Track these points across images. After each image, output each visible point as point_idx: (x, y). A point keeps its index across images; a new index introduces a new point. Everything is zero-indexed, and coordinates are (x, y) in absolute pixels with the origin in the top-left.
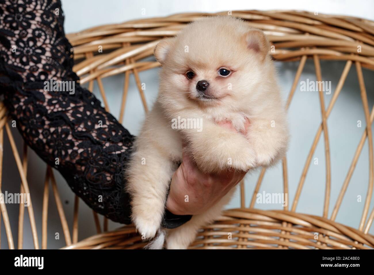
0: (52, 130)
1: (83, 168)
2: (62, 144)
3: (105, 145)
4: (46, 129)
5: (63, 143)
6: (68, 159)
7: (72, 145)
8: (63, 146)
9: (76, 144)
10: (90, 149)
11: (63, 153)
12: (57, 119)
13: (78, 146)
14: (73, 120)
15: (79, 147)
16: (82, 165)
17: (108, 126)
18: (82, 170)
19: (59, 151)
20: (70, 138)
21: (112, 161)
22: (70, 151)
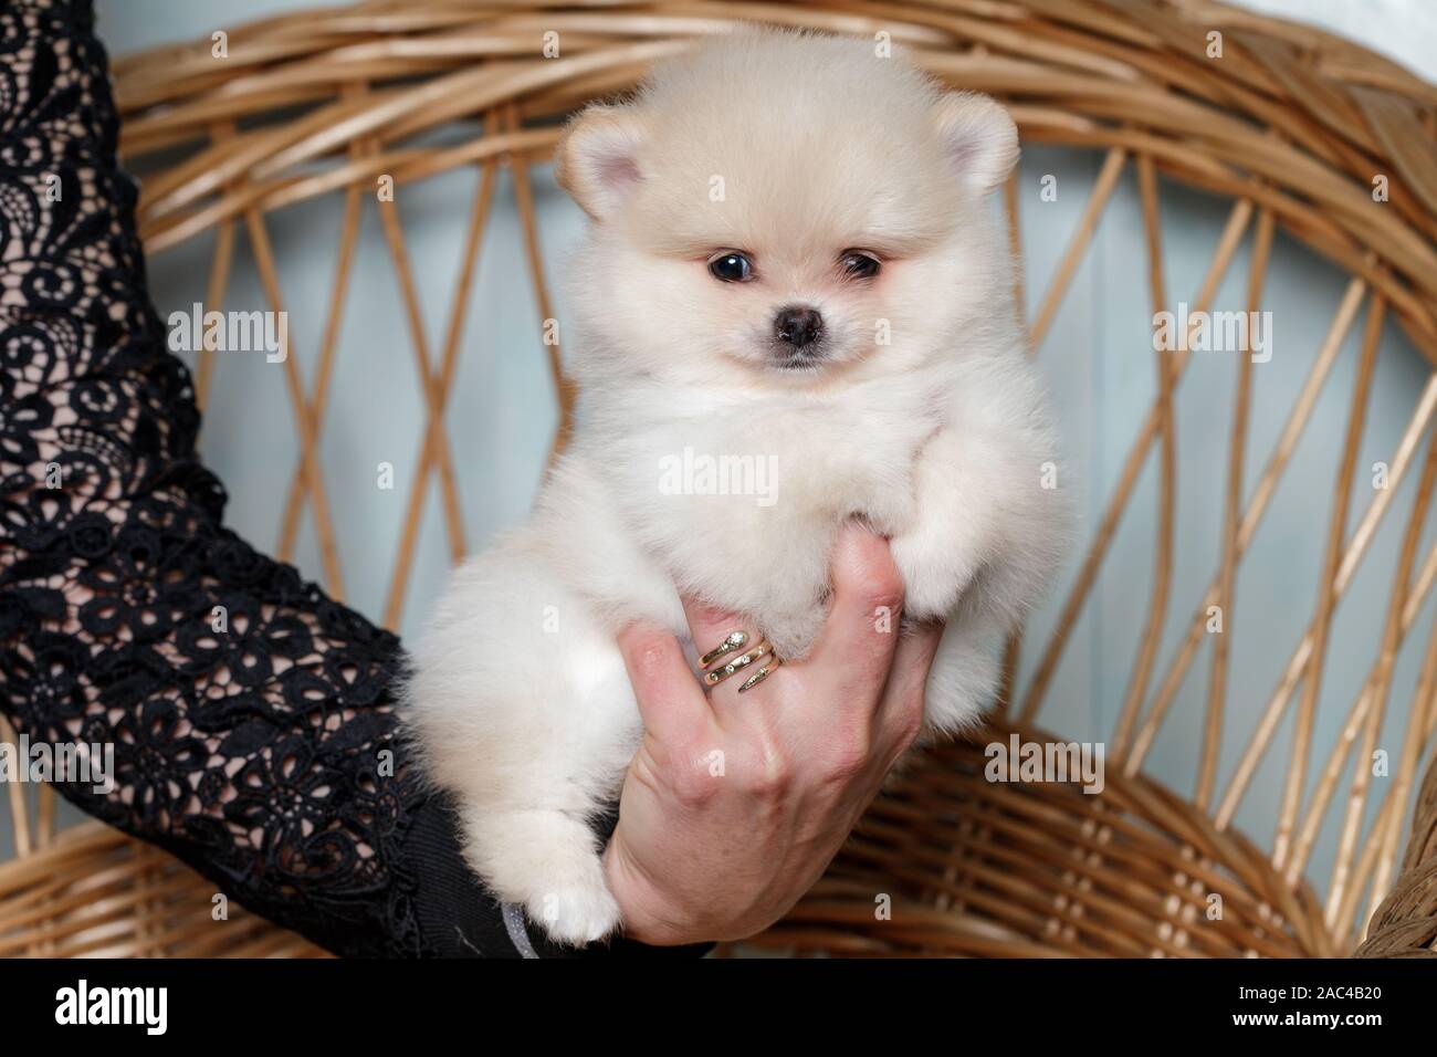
0: (115, 716)
1: (257, 836)
2: (163, 762)
3: (323, 729)
4: (96, 718)
5: (166, 757)
6: (196, 807)
7: (200, 753)
8: (168, 767)
9: (213, 746)
10: (267, 754)
11: (175, 791)
12: (122, 676)
13: (219, 752)
14: (182, 666)
15: (227, 752)
16: (249, 824)
17: (324, 655)
18: (252, 844)
19: (160, 785)
20: (185, 729)
21: (357, 782)
22: (195, 779)
